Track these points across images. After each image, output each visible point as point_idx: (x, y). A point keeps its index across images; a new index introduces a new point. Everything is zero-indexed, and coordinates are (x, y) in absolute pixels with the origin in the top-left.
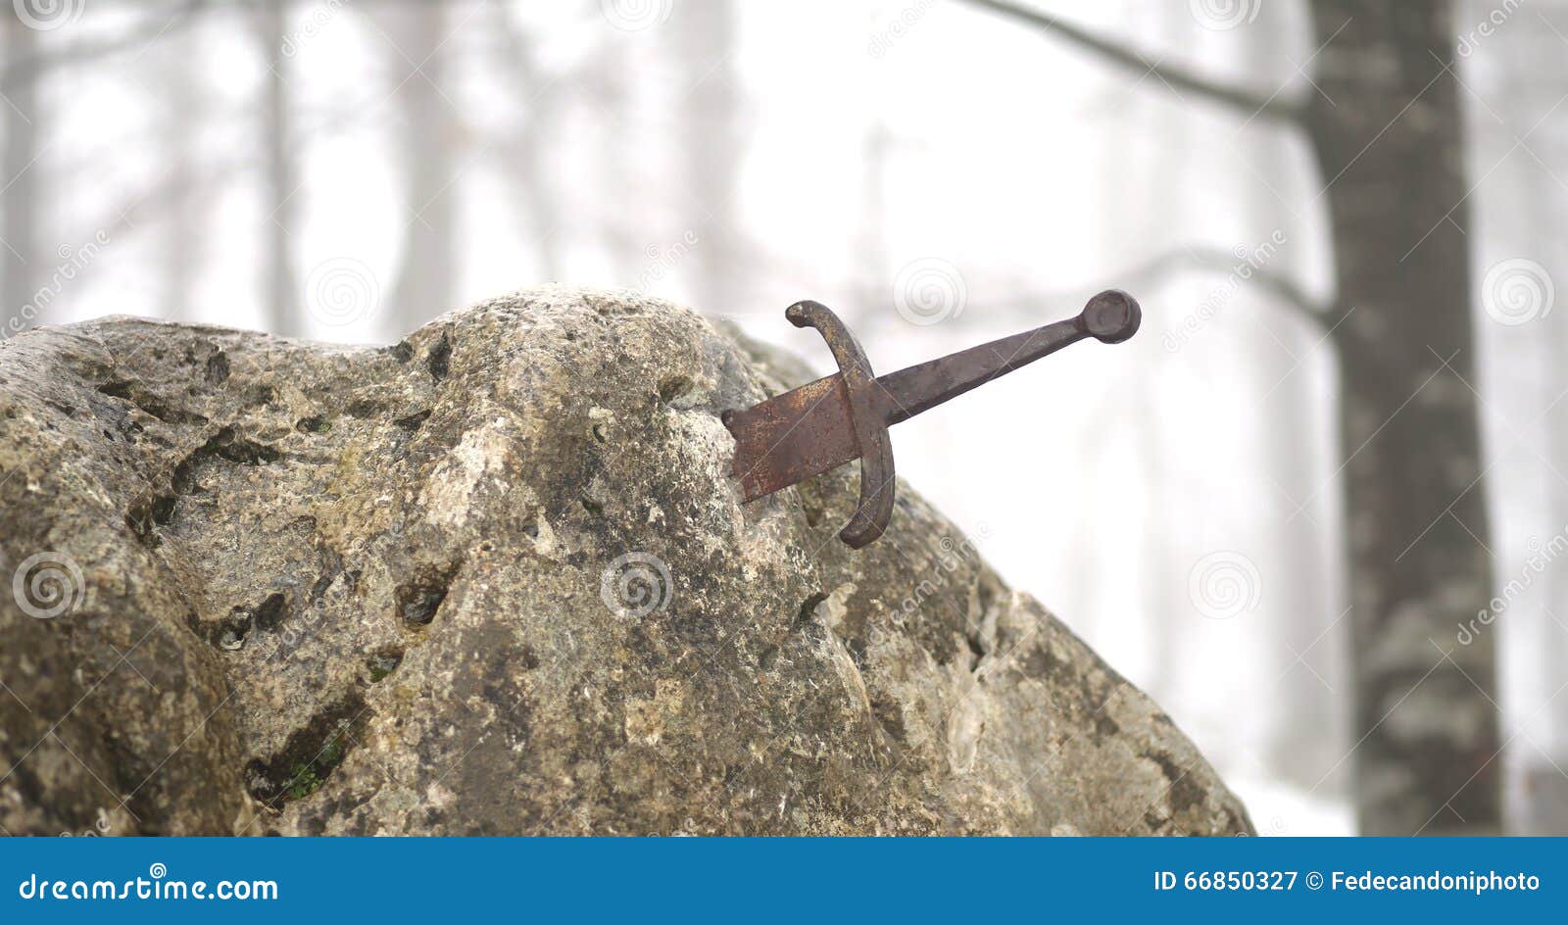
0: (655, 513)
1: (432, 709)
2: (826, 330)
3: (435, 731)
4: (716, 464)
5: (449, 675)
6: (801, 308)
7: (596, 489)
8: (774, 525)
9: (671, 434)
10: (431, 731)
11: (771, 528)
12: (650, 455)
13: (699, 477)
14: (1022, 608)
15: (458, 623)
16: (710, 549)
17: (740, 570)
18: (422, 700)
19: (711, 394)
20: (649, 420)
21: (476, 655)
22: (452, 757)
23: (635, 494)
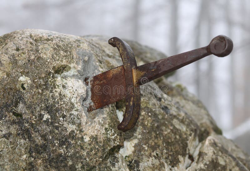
0: (46, 116)
2: (120, 49)
4: (77, 97)
6: (113, 40)
7: (21, 107)
8: (100, 120)
9: (57, 86)
11: (99, 121)
12: (46, 94)
13: (68, 103)
14: (209, 145)
16: (69, 130)
17: (82, 138)
19: (78, 71)
20: (47, 81)
23: (38, 109)
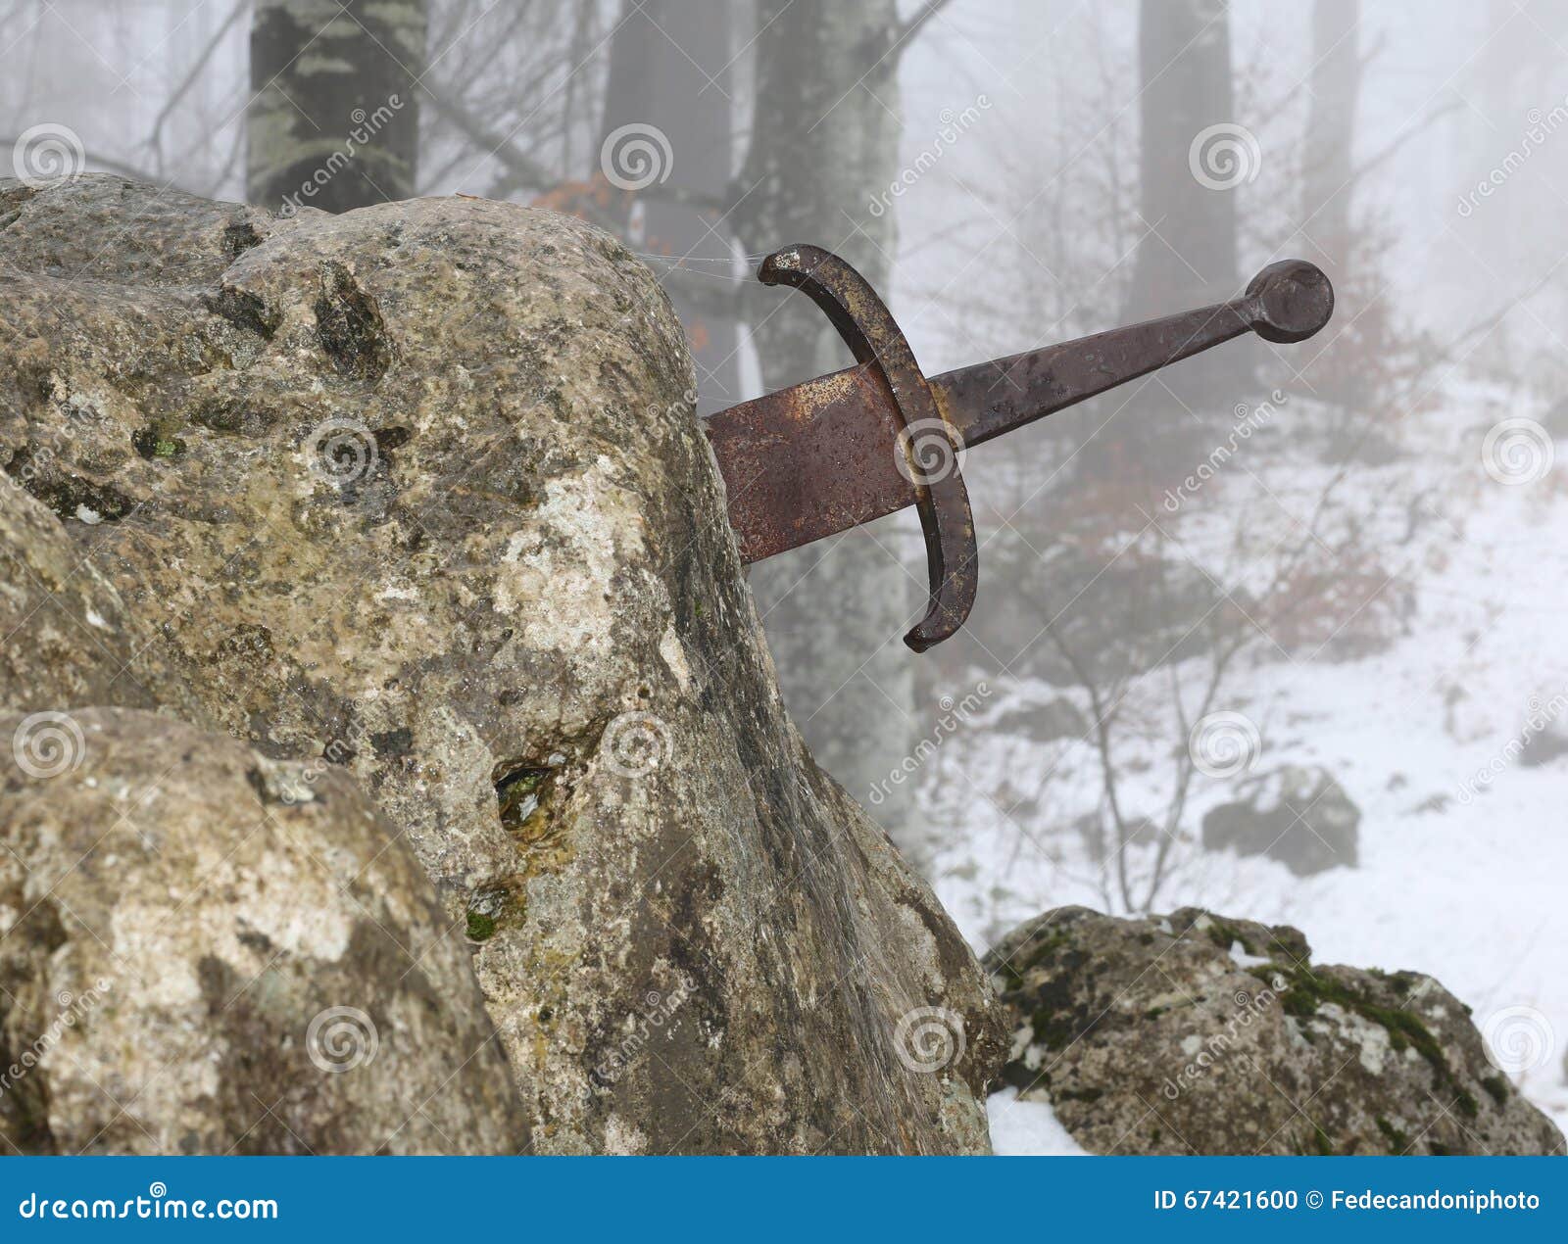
1: (601, 986)
3: (606, 1025)
5: (625, 924)
6: (796, 255)
10: (600, 1026)
15: (627, 831)
18: (583, 971)
21: (659, 886)
22: (636, 1070)
